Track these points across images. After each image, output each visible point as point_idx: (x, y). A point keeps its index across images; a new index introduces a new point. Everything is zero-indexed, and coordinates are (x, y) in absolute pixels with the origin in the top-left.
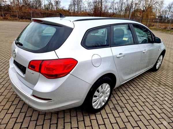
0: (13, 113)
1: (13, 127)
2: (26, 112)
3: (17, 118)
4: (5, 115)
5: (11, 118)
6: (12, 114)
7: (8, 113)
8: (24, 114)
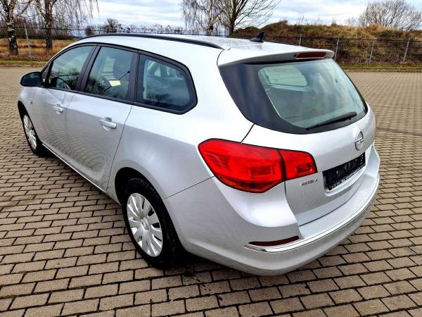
0: (355, 288)
1: (378, 271)
2: (337, 266)
3: (359, 275)
4: (370, 300)
5: (367, 286)
6: (358, 289)
7: (361, 299)
8: (342, 268)
